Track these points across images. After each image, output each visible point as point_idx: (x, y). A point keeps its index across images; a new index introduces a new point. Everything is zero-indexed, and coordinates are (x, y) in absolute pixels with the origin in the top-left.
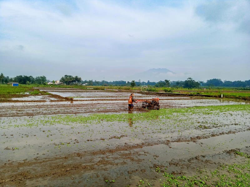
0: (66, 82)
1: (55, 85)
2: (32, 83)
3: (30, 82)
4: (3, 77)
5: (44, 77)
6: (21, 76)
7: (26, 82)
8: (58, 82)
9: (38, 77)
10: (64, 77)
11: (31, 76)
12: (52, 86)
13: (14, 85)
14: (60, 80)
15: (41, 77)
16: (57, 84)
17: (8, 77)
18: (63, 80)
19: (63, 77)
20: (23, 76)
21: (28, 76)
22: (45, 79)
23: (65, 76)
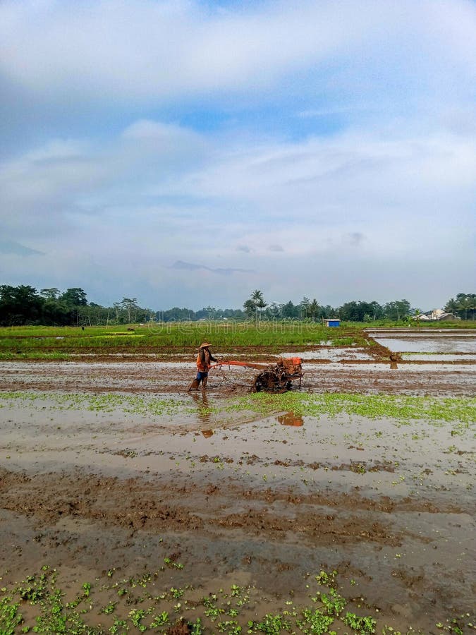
0: (461, 313)
1: (432, 321)
2: (377, 319)
3: (372, 315)
4: (318, 307)
5: (406, 302)
6: (353, 304)
7: (363, 315)
8: (439, 313)
9: (391, 304)
10: (455, 299)
11: (374, 303)
12: (413, 323)
13: (330, 325)
14: (446, 308)
15: (398, 303)
16: (435, 318)
17: (329, 307)
18: (452, 308)
19: (452, 300)
20: (358, 303)
21: (369, 302)
22: (407, 306)
23: (459, 296)
